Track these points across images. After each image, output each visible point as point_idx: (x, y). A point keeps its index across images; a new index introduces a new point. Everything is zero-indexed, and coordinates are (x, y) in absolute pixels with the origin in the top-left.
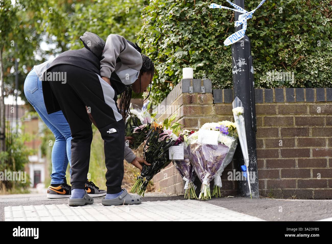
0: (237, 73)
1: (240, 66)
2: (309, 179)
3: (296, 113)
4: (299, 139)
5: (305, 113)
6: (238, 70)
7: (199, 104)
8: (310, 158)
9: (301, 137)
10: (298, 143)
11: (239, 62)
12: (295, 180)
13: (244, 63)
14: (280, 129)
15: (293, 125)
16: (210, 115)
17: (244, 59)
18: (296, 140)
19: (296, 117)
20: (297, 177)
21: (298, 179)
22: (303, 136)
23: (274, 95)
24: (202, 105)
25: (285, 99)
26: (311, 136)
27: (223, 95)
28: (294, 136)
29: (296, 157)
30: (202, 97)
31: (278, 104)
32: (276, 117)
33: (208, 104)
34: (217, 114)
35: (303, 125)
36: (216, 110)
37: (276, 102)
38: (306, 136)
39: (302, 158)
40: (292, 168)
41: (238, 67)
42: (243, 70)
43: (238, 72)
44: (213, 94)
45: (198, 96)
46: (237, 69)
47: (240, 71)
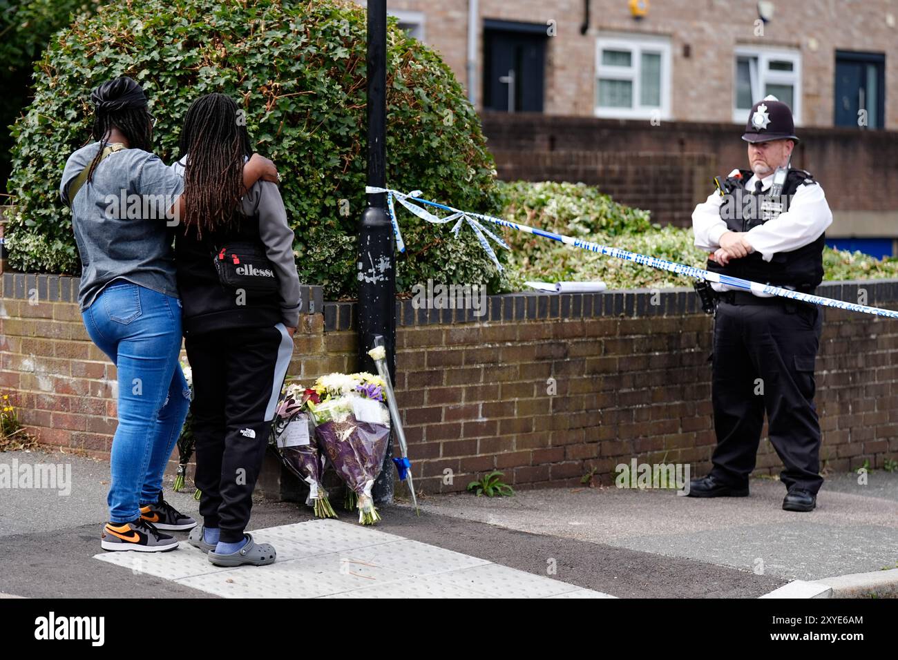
0: (375, 283)
1: (382, 271)
2: (437, 460)
3: (429, 345)
4: (430, 390)
5: (438, 344)
6: (378, 278)
7: (305, 333)
8: (441, 423)
9: (432, 388)
10: (429, 398)
11: (380, 262)
12: (420, 463)
13: (388, 266)
14: (407, 374)
15: (423, 365)
16: (319, 353)
17: (388, 259)
18: (426, 393)
19: (428, 352)
20: (423, 458)
21: (425, 460)
22: (435, 385)
23: (402, 314)
24: (309, 335)
25: (417, 320)
26: (444, 386)
27: (338, 316)
28: (424, 386)
29: (423, 422)
30: (311, 321)
31: (408, 329)
32: (404, 353)
33: (317, 333)
34: (328, 351)
35: (435, 366)
36: (327, 344)
37: (404, 327)
38: (438, 385)
39: (431, 424)
40: (418, 443)
41: (378, 273)
42: (387, 279)
43: (378, 281)
44: (323, 314)
45: (305, 318)
46: (376, 275)
47: (382, 279)
